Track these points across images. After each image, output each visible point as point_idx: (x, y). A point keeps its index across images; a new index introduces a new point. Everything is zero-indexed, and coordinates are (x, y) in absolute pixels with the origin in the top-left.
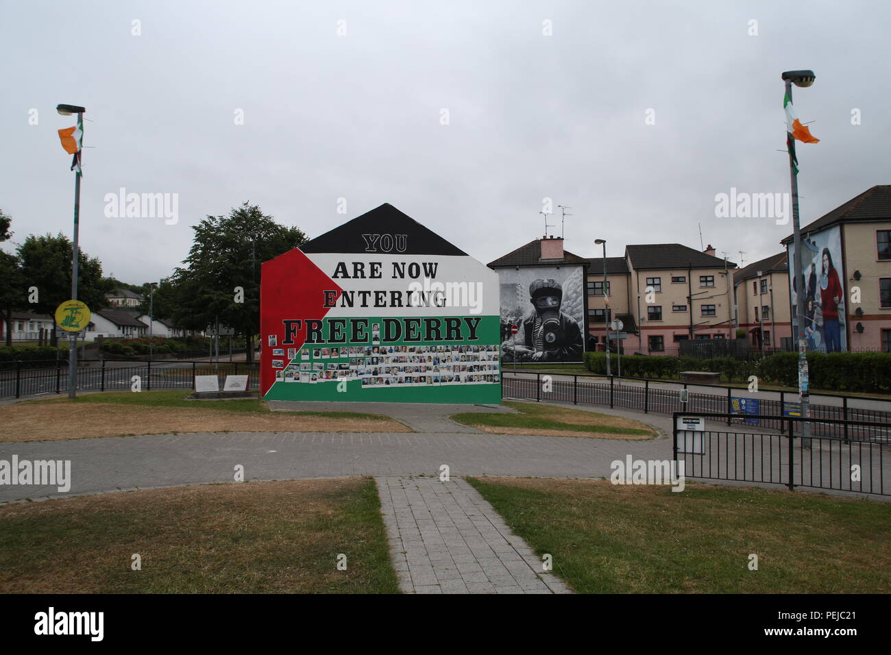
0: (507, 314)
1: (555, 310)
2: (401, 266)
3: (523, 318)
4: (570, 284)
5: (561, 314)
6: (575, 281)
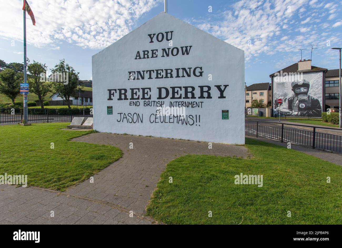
0: (279, 96)
1: (306, 93)
2: (167, 50)
3: (288, 97)
4: (314, 81)
5: (309, 95)
6: (317, 79)
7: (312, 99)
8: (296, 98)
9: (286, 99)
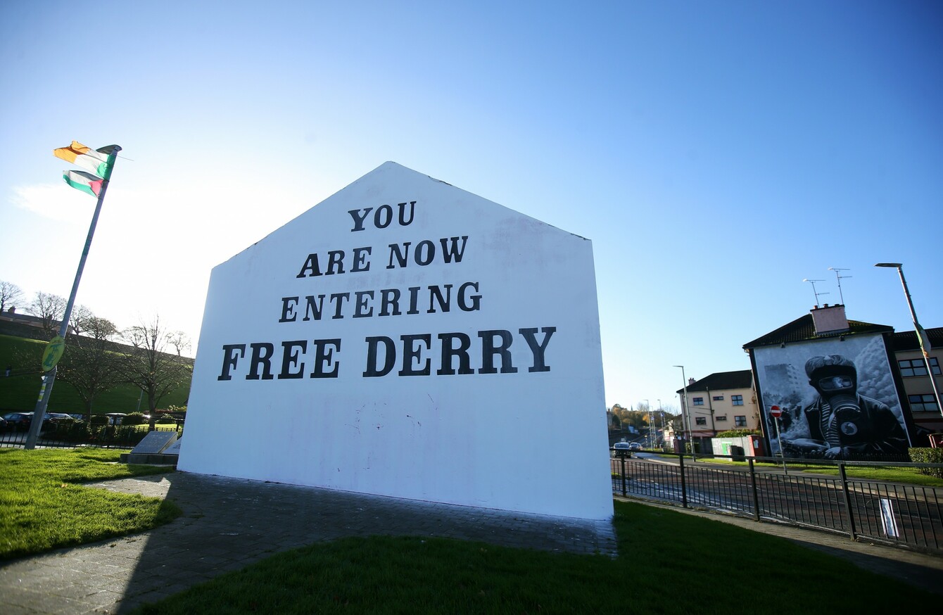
0: (778, 401)
3: (803, 405)
4: (865, 358)
5: (861, 398)
6: (873, 354)
7: (871, 409)
8: (826, 407)
9: (799, 408)
